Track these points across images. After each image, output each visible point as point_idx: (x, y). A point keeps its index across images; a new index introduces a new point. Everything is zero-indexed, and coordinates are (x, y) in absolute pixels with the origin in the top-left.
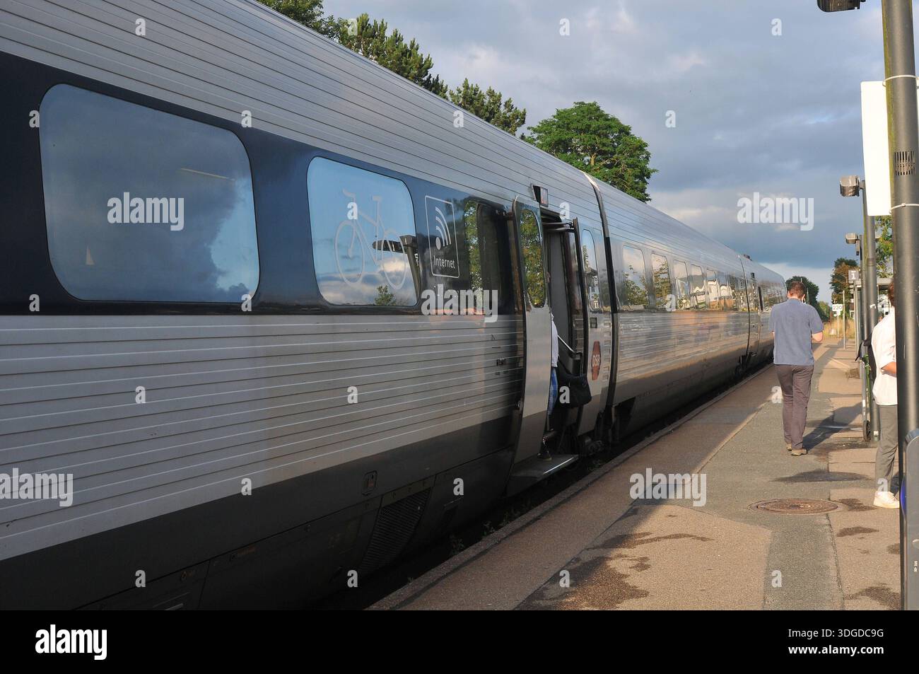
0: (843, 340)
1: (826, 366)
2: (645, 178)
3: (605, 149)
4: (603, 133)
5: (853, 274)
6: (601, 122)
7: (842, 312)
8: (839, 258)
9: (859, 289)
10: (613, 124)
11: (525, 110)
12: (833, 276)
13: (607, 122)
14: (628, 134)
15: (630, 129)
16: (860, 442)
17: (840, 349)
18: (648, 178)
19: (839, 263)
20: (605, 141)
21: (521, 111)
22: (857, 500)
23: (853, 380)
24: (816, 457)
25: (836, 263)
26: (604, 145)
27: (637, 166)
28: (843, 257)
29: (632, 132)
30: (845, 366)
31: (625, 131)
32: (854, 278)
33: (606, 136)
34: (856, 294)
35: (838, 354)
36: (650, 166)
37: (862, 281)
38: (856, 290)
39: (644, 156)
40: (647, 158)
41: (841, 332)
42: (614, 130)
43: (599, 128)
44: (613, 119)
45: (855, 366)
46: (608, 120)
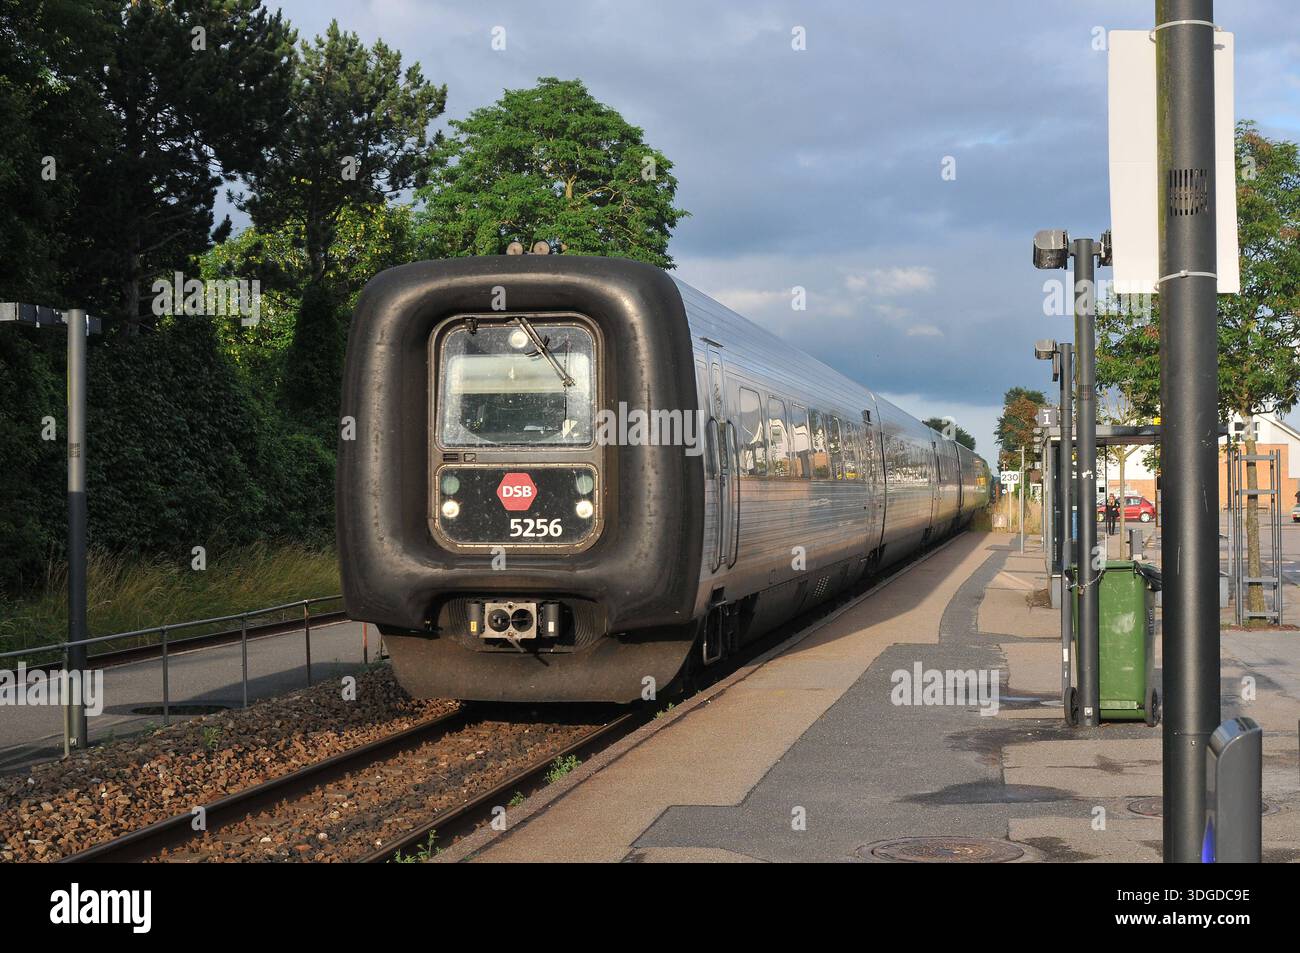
0: (1018, 538)
1: (990, 585)
2: (666, 225)
3: (594, 168)
4: (590, 140)
5: (1047, 415)
6: (589, 118)
7: (1017, 487)
8: (1014, 388)
9: (1057, 446)
10: (610, 123)
11: (444, 86)
12: (1001, 421)
13: (600, 119)
14: (636, 142)
15: (641, 133)
16: (1058, 727)
17: (1013, 554)
18: (672, 225)
19: (1014, 395)
20: (593, 153)
21: (438, 87)
22: (1058, 840)
23: (1039, 612)
24: (977, 755)
25: (1008, 396)
26: (591, 161)
27: (651, 204)
28: (1021, 387)
29: (645, 140)
30: (1026, 586)
31: (631, 137)
32: (1047, 422)
33: (596, 145)
34: (1048, 454)
35: (1011, 561)
36: (676, 204)
37: (1062, 428)
38: (1049, 445)
39: (666, 185)
40: (671, 189)
41: (1015, 522)
42: (612, 133)
43: (583, 127)
44: (610, 114)
45: (1043, 585)
46: (600, 114)
